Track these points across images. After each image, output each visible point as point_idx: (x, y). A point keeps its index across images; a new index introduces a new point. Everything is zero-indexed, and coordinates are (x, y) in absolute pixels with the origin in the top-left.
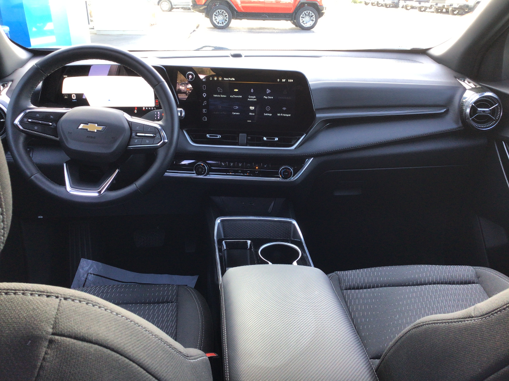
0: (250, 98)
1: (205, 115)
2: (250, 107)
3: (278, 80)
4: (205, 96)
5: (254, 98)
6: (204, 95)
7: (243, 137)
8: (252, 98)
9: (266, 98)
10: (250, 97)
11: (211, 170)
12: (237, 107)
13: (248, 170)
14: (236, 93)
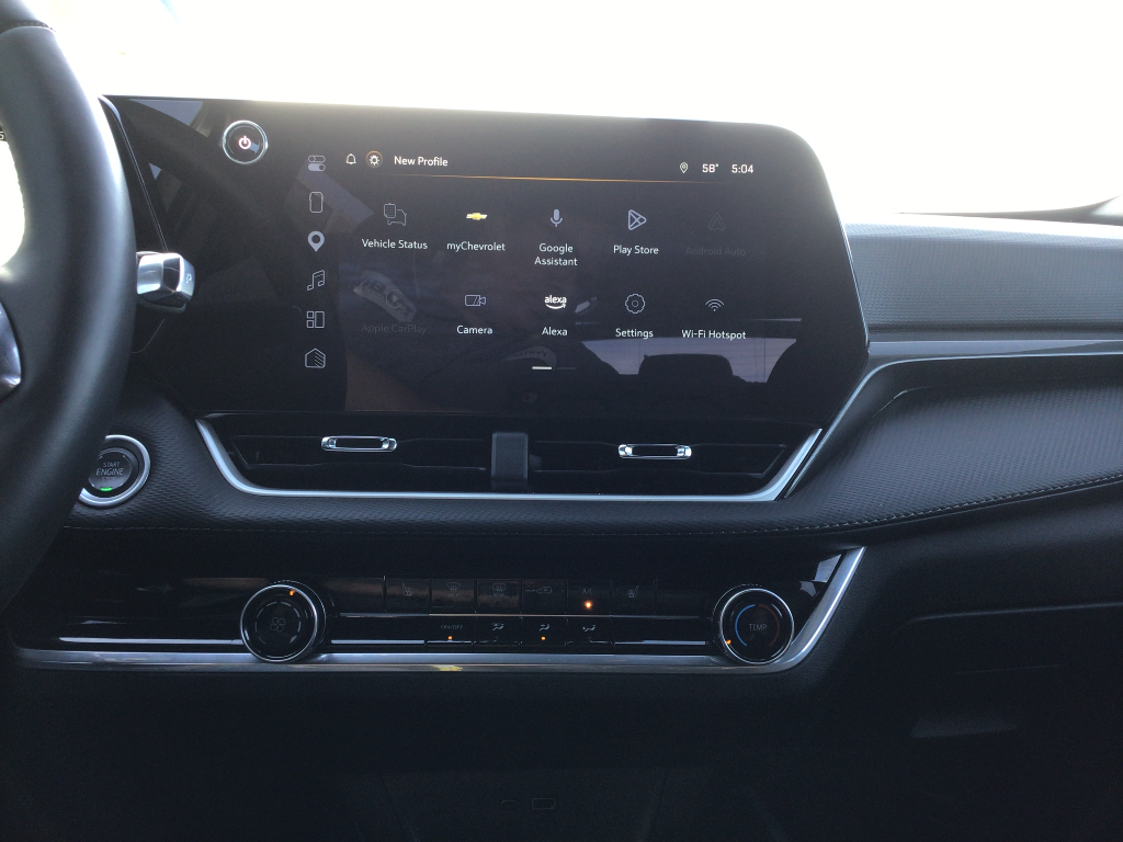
0: (546, 255)
1: (316, 338)
2: (548, 300)
3: (684, 167)
4: (316, 247)
5: (567, 256)
6: (316, 239)
7: (509, 447)
8: (556, 255)
9: (627, 251)
10: (544, 248)
11: (339, 629)
12: (481, 301)
13: (545, 621)
14: (476, 233)
